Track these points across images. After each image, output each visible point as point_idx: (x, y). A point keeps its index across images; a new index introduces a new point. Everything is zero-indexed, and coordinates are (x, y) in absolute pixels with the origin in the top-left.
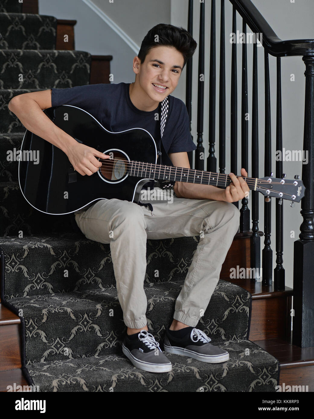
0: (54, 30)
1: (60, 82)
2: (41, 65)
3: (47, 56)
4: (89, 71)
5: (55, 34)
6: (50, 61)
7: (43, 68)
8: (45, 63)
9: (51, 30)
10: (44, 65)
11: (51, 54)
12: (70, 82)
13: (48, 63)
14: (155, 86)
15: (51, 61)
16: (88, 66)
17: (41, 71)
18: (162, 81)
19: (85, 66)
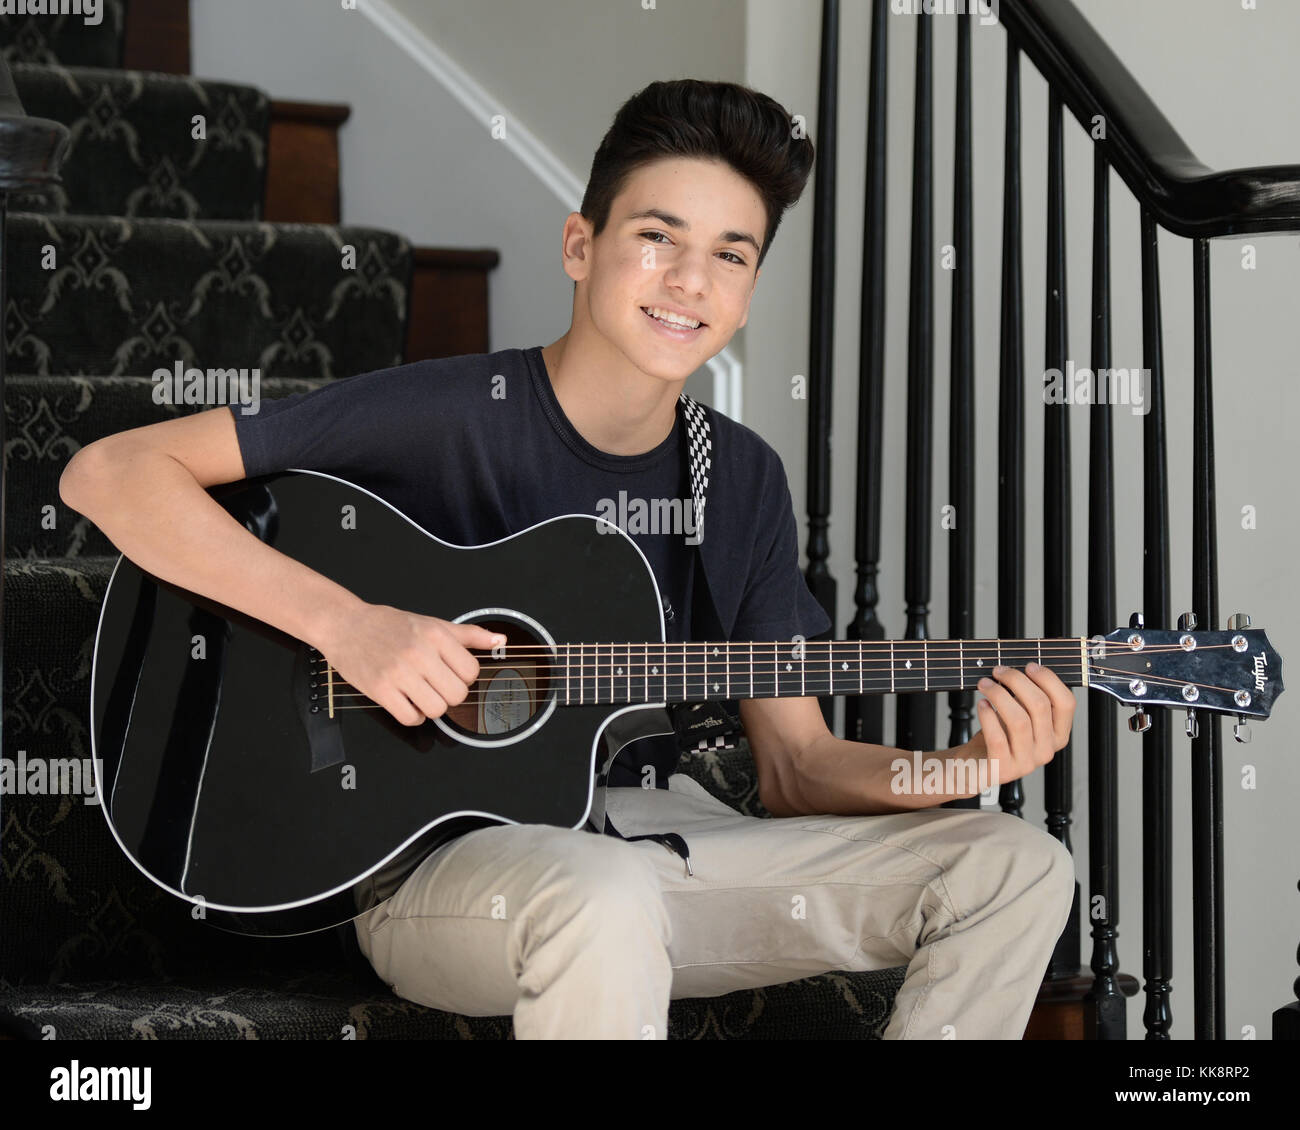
0: (257, 144)
1: (281, 353)
2: (206, 281)
3: (229, 243)
4: (401, 313)
5: (259, 161)
6: (241, 266)
7: (212, 294)
8: (224, 275)
9: (245, 142)
10: (216, 282)
11: (248, 239)
12: (325, 355)
13: (234, 274)
14: (652, 316)
15: (248, 266)
16: (399, 291)
17: (203, 309)
18: (679, 291)
19: (387, 290)
